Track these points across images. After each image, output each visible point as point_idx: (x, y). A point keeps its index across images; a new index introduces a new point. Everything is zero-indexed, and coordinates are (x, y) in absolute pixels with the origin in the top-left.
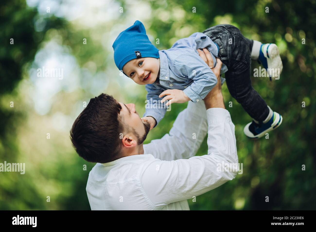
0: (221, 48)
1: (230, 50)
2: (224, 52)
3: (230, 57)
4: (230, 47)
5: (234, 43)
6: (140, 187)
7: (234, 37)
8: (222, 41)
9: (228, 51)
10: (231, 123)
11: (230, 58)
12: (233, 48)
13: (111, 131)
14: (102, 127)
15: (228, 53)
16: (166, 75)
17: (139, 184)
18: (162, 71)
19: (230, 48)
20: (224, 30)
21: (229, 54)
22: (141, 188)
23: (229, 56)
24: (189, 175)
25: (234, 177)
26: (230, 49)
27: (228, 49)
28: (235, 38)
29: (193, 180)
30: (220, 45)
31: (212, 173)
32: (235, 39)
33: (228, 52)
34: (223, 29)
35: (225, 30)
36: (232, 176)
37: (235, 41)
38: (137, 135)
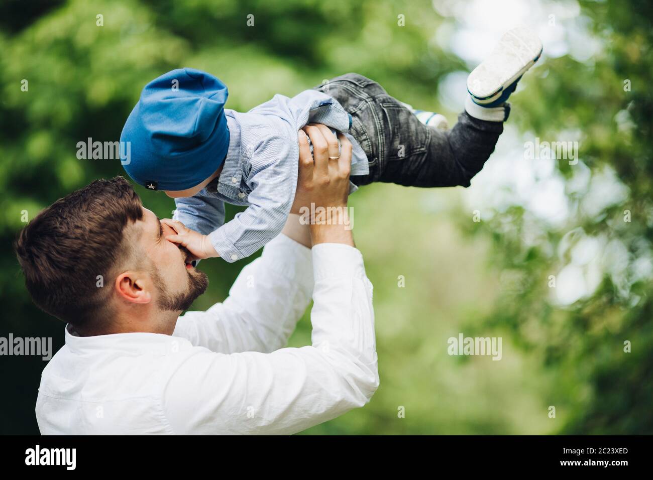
0: (365, 140)
1: (385, 143)
2: (370, 148)
3: (384, 158)
4: (383, 136)
5: (388, 124)
6: (160, 413)
7: (384, 109)
8: (364, 122)
9: (380, 145)
10: (366, 279)
11: (384, 160)
12: (390, 137)
13: (95, 245)
14: (79, 231)
15: (380, 149)
16: (235, 174)
17: (159, 405)
18: (229, 165)
19: (384, 138)
20: (358, 90)
21: (381, 151)
22: (161, 415)
23: (381, 155)
24: (270, 392)
25: (368, 398)
26: (384, 140)
27: (380, 141)
28: (388, 112)
29: (278, 405)
30: (362, 131)
31: (321, 390)
32: (387, 115)
33: (380, 147)
34: (356, 89)
35: (361, 93)
36: (364, 396)
37: (391, 120)
38: (159, 285)
